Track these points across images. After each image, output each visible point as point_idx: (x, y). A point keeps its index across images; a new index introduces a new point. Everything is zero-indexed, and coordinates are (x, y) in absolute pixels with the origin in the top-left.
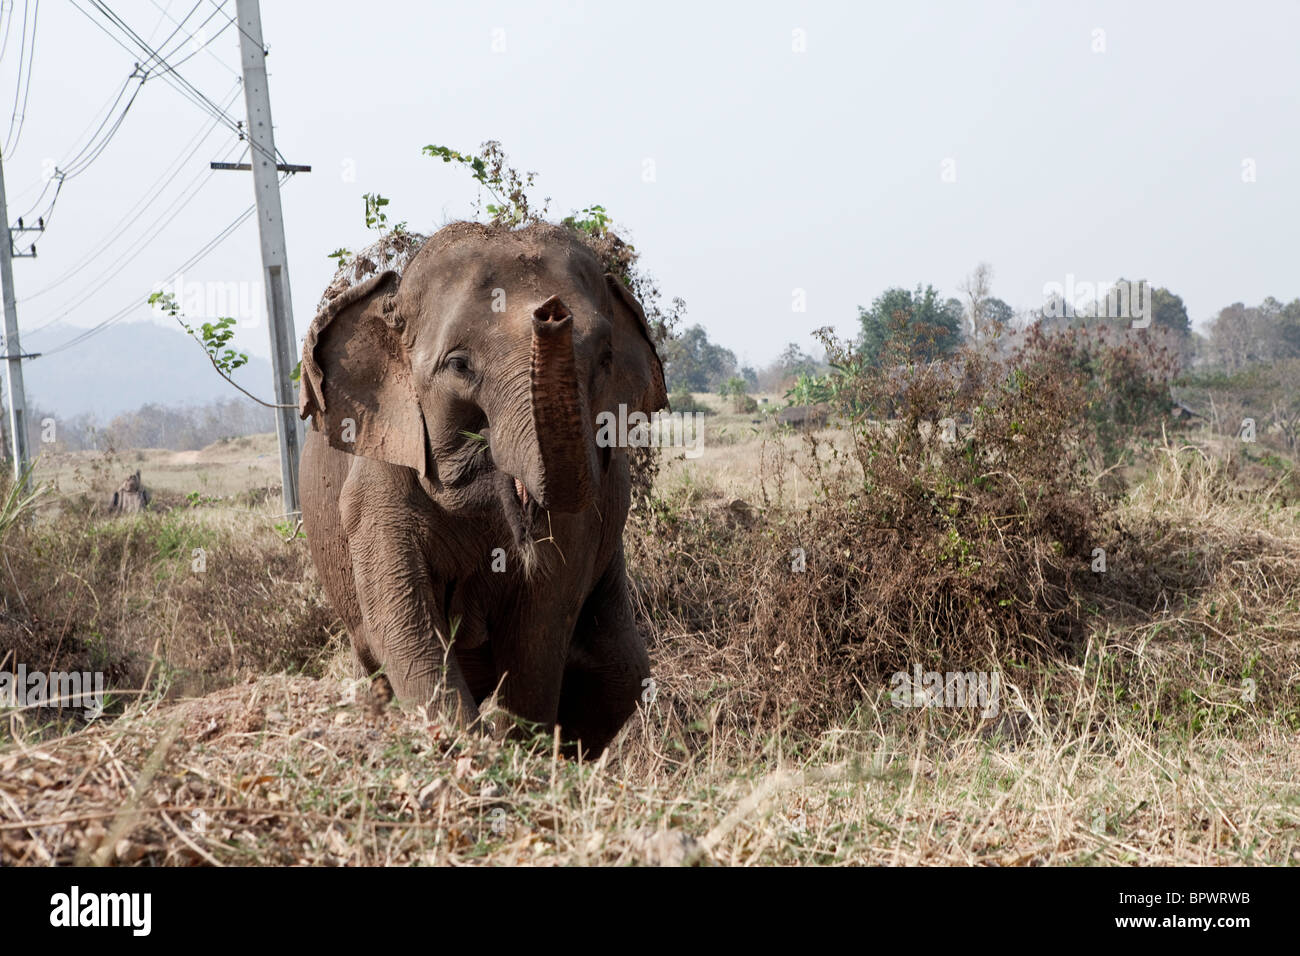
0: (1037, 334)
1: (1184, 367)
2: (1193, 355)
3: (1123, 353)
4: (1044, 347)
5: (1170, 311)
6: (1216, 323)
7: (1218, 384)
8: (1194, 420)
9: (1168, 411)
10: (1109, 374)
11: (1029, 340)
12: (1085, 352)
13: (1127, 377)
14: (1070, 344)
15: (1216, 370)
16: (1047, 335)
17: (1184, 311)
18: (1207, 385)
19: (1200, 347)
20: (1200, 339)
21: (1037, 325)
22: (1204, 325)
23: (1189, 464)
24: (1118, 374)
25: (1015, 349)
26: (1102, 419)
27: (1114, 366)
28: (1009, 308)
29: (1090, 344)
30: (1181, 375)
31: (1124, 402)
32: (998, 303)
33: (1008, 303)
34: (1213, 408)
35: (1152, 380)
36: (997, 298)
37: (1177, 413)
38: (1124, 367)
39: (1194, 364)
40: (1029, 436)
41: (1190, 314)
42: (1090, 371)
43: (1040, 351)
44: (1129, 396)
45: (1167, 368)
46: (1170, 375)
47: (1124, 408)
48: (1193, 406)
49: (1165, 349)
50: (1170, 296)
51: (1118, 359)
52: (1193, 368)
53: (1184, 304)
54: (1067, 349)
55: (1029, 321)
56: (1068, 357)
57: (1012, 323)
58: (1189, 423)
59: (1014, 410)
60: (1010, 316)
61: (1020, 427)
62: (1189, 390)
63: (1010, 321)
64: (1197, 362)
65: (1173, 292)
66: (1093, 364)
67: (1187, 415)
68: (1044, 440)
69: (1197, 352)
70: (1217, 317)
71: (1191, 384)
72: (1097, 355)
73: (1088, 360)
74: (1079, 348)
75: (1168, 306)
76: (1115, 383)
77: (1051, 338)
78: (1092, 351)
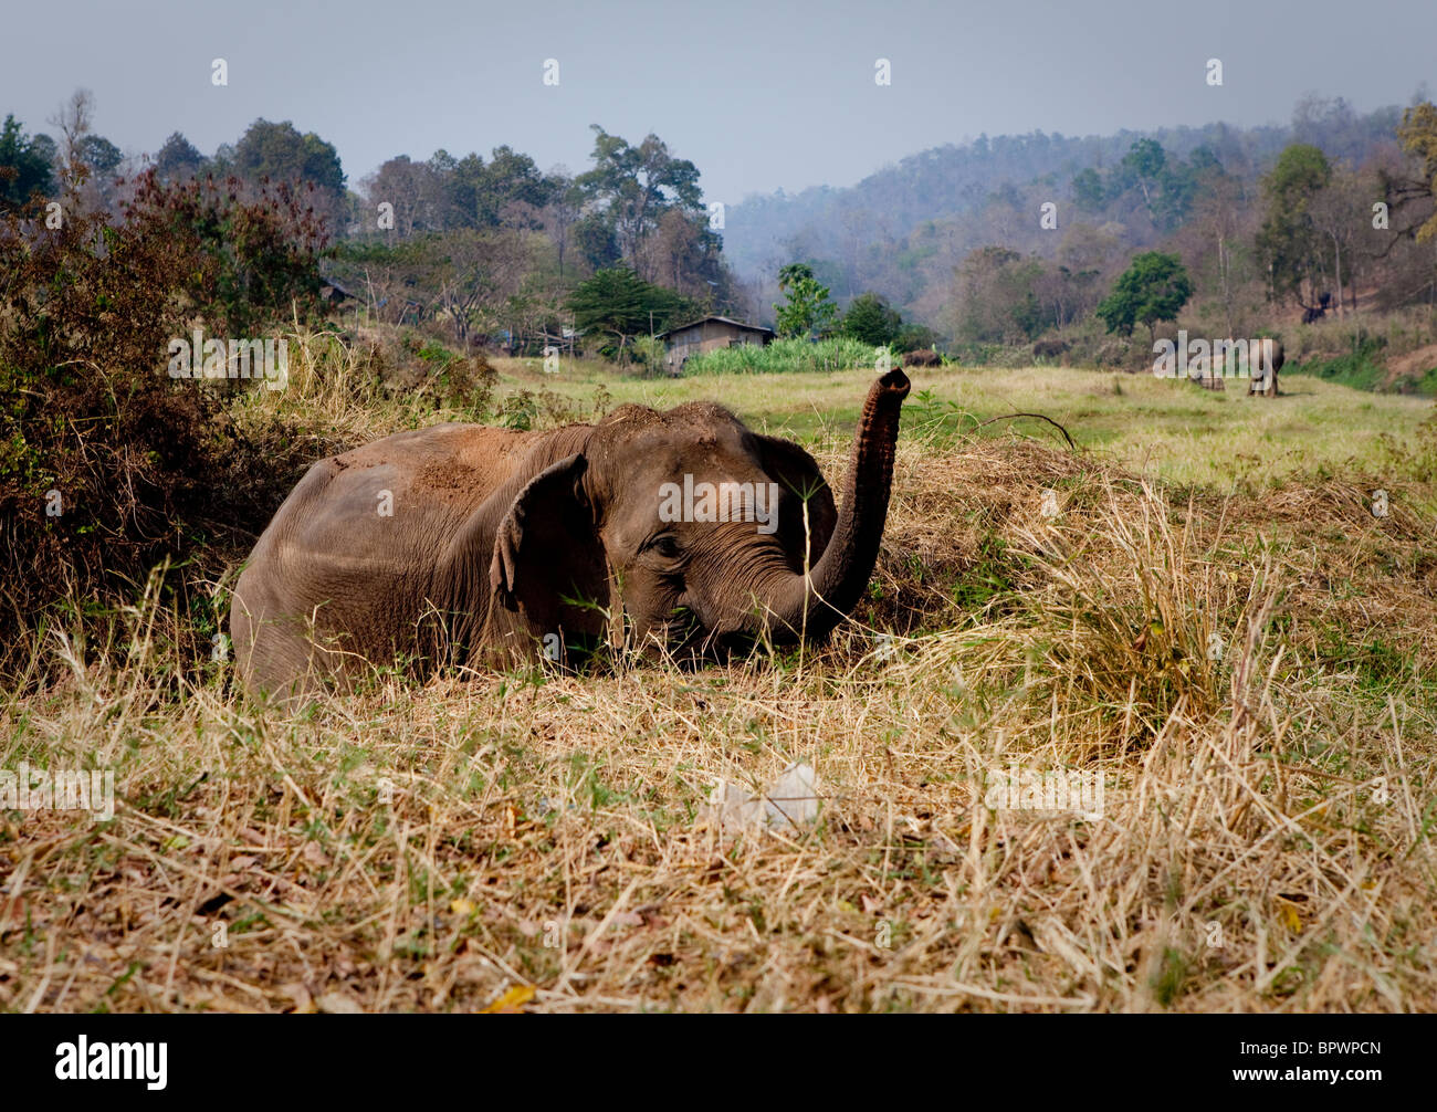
0: (152, 185)
1: (337, 235)
2: (348, 220)
3: (259, 214)
4: (160, 203)
5: (320, 164)
6: (376, 180)
7: (378, 256)
8: (348, 302)
9: (315, 291)
10: (241, 241)
11: (141, 193)
12: (212, 211)
13: (264, 245)
14: (193, 201)
15: (375, 240)
16: (164, 187)
17: (337, 163)
18: (364, 259)
19: (356, 210)
20: (357, 200)
21: (151, 174)
22: (362, 182)
23: (325, 355)
24: (253, 241)
25: (122, 204)
26: (234, 297)
27: (248, 231)
28: (116, 150)
29: (218, 200)
30: (330, 244)
31: (261, 276)
32: (101, 143)
33: (115, 143)
34: (370, 289)
35: (295, 249)
36: (100, 136)
37: (326, 293)
38: (260, 232)
39: (349, 232)
40: (120, 315)
41: (345, 168)
42: (217, 235)
43: (155, 207)
44: (266, 270)
45: (313, 235)
46: (316, 243)
47: (260, 285)
48: (346, 284)
49: (311, 210)
50: (321, 143)
51: (253, 222)
52: (347, 236)
53: (338, 155)
54: (189, 207)
55: (141, 167)
56: (190, 216)
57: (121, 169)
58: (340, 306)
59: (100, 281)
60: (117, 161)
61: (109, 302)
62: (340, 265)
63: (117, 167)
64: (354, 229)
65: (324, 139)
66: (222, 228)
67: (339, 295)
68: (140, 320)
69: (353, 217)
70: (377, 172)
71: (345, 257)
72: (227, 215)
73: (215, 222)
74: (204, 206)
75: (318, 157)
76: (250, 251)
77: (169, 190)
78: (220, 210)
